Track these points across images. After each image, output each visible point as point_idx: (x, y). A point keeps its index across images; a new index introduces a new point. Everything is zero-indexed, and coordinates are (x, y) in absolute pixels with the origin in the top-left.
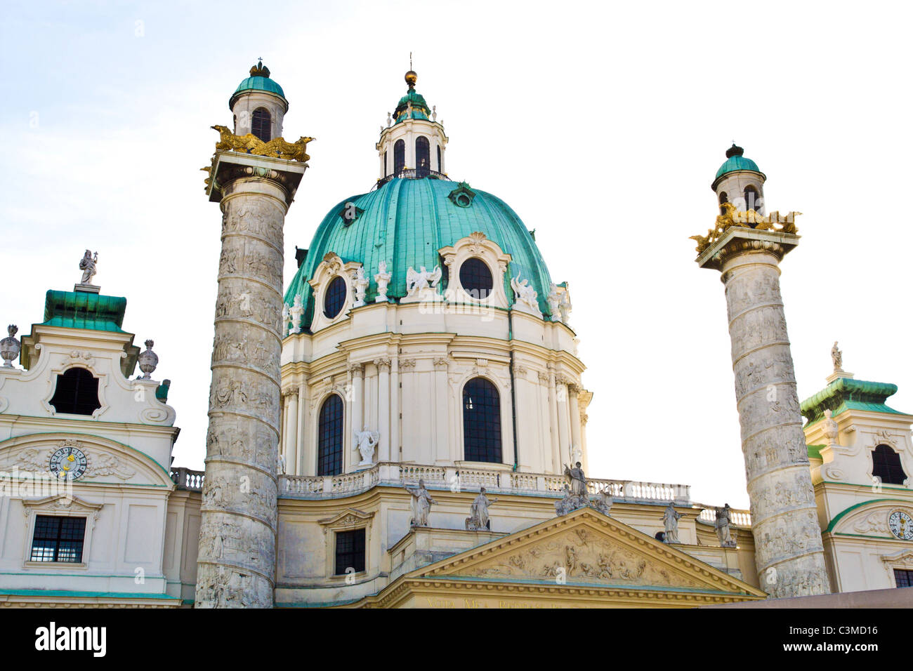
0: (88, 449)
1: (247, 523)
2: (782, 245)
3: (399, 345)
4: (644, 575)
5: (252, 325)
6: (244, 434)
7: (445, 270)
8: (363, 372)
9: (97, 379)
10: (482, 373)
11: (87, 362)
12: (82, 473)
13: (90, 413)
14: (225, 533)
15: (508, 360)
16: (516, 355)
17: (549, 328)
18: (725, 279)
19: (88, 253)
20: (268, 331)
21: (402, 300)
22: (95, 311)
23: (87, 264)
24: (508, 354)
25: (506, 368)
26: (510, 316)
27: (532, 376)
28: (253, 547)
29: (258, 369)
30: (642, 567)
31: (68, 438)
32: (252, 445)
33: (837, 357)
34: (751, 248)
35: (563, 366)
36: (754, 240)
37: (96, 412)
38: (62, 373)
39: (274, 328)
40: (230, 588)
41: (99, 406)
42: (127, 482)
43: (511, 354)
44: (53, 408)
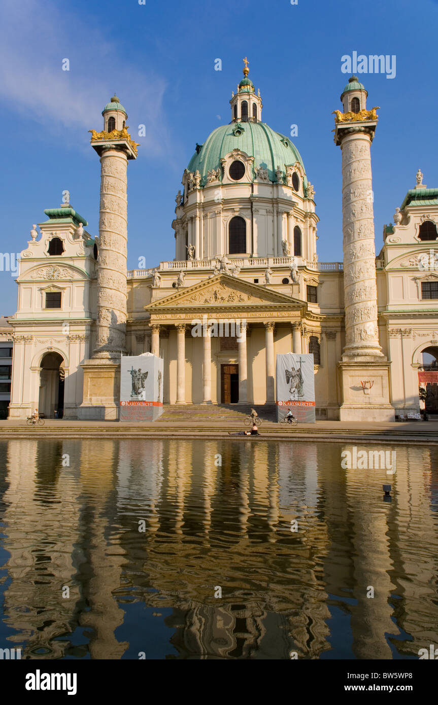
0: (60, 268)
2: (366, 127)
3: (203, 208)
4: (251, 299)
7: (223, 169)
8: (192, 221)
9: (62, 241)
10: (237, 214)
11: (58, 235)
12: (59, 277)
13: (60, 254)
15: (250, 207)
16: (254, 204)
17: (275, 188)
18: (342, 148)
21: (205, 187)
22: (62, 215)
24: (250, 204)
25: (250, 211)
26: (252, 185)
27: (263, 212)
30: (251, 296)
31: (53, 265)
34: (349, 132)
35: (280, 205)
37: (63, 254)
38: (51, 241)
39: (118, 212)
40: (103, 315)
41: (64, 251)
42: (74, 278)
43: (252, 203)
44: (48, 254)
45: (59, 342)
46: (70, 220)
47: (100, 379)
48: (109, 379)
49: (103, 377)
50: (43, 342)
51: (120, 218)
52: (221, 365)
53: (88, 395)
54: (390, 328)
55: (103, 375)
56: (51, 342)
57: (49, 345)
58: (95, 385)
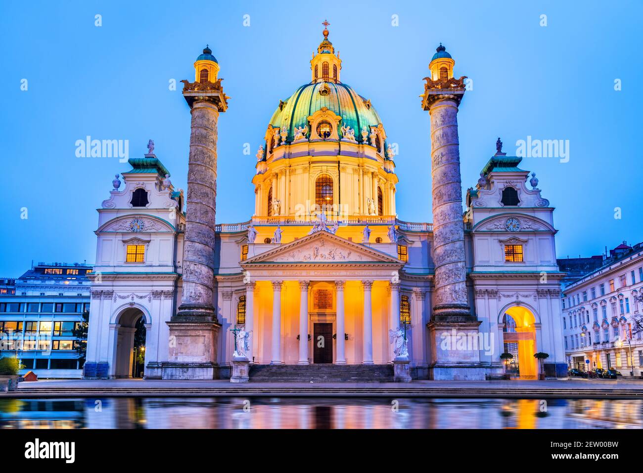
0: (144, 220)
1: (197, 245)
2: (454, 95)
3: (290, 163)
4: (350, 257)
5: (198, 165)
6: (195, 210)
7: (310, 127)
9: (147, 192)
10: (324, 171)
11: (142, 186)
12: (142, 229)
13: (145, 206)
14: (189, 249)
15: (337, 165)
16: (341, 161)
17: (361, 148)
19: (150, 141)
20: (205, 166)
21: (291, 143)
22: (147, 165)
23: (150, 146)
24: (337, 163)
25: (337, 168)
26: (339, 143)
28: (199, 254)
29: (200, 183)
30: (349, 254)
31: (136, 216)
32: (199, 214)
33: (499, 145)
35: (366, 164)
36: (440, 95)
37: (147, 205)
38: (134, 191)
39: (209, 165)
40: (190, 270)
41: (148, 203)
42: (159, 231)
43: (339, 162)
44: (131, 205)
45: (141, 297)
46: (155, 170)
47: (186, 338)
48: (197, 337)
49: (190, 336)
50: (123, 298)
51: (210, 170)
52: (314, 323)
53: (174, 355)
54: (478, 288)
55: (190, 333)
56: (133, 298)
57: (129, 300)
58: (181, 344)
